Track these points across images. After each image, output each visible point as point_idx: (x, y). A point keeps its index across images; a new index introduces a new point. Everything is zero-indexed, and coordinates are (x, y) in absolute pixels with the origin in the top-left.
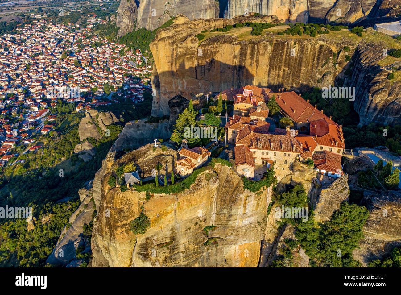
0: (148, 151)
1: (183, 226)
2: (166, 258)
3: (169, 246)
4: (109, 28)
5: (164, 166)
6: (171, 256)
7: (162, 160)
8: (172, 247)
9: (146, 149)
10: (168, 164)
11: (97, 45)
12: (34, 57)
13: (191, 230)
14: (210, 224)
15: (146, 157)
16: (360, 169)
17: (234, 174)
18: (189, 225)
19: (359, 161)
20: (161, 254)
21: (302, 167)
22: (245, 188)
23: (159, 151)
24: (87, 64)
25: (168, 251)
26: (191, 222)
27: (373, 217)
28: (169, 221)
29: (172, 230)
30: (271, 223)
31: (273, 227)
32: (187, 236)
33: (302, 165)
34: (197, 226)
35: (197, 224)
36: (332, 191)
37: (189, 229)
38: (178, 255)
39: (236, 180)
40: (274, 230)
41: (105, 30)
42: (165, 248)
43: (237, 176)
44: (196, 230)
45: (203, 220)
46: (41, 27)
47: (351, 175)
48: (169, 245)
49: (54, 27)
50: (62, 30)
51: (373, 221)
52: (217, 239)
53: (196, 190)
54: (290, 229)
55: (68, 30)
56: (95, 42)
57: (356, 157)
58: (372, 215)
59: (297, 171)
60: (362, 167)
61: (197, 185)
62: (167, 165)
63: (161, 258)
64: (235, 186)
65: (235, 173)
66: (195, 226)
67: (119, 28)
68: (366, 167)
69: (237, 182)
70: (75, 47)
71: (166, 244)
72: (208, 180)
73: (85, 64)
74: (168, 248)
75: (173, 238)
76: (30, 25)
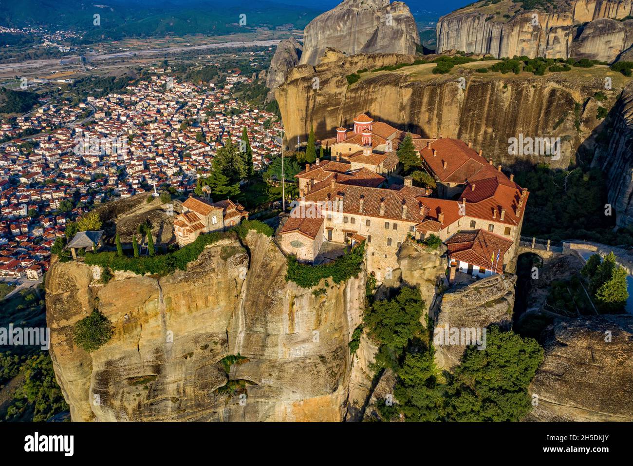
0: (140, 202)
1: (179, 348)
2: (139, 406)
3: (148, 384)
4: (254, 89)
5: (156, 228)
6: (152, 404)
7: (154, 217)
8: (154, 386)
9: (138, 199)
10: (165, 226)
11: (233, 112)
12: (142, 125)
13: (194, 358)
14: (235, 353)
15: (132, 213)
16: (558, 276)
17: (276, 251)
18: (191, 347)
19: (561, 261)
20: (132, 398)
21: (416, 250)
22: (288, 278)
23: (157, 203)
24: (213, 139)
25: (145, 393)
26: (196, 340)
27: (550, 364)
28: (152, 334)
29: (157, 352)
30: (362, 369)
31: (364, 376)
32: (184, 368)
33: (415, 246)
34: (207, 352)
35: (206, 347)
36: (464, 298)
37: (191, 354)
38: (163, 404)
39: (278, 262)
40: (365, 381)
41: (249, 93)
42: (141, 387)
43: (279, 255)
44: (203, 358)
45: (220, 342)
46: (160, 86)
47: (541, 288)
48: (148, 381)
49: (178, 86)
50: (189, 90)
51: (551, 373)
52: (247, 385)
53: (198, 273)
54: (388, 380)
55: (197, 91)
56: (232, 108)
57: (556, 254)
58: (549, 359)
59: (405, 257)
60: (563, 273)
61: (201, 264)
62: (162, 227)
63: (131, 405)
64: (274, 273)
65: (277, 249)
66: (201, 351)
67: (269, 90)
68: (572, 273)
69: (279, 268)
70: (202, 115)
71: (145, 380)
72: (225, 259)
73: (211, 139)
74: (146, 388)
75: (158, 369)
76: (147, 83)
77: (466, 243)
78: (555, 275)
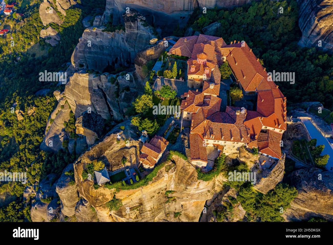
0: (113, 143)
1: (148, 196)
2: (137, 216)
3: (138, 209)
5: (128, 158)
6: (141, 214)
7: (126, 154)
8: (141, 209)
9: (111, 140)
10: (132, 156)
13: (155, 197)
14: (170, 190)
15: (112, 150)
17: (190, 166)
18: (154, 194)
19: (297, 128)
20: (133, 214)
21: (247, 154)
22: (198, 179)
23: (122, 144)
25: (138, 212)
26: (155, 192)
28: (137, 195)
29: (140, 200)
30: (218, 180)
31: (219, 183)
32: (152, 202)
33: (247, 152)
34: (160, 194)
35: (159, 193)
36: (270, 178)
37: (154, 197)
38: (146, 213)
39: (191, 170)
40: (220, 185)
42: (136, 210)
43: (191, 167)
44: (159, 196)
45: (164, 189)
47: (288, 140)
48: (138, 208)
51: (300, 199)
52: (176, 198)
54: (233, 191)
57: (294, 123)
58: (300, 195)
59: (243, 157)
60: (298, 135)
61: (158, 176)
62: (131, 157)
63: (133, 216)
64: (190, 174)
65: (190, 165)
66: (158, 195)
68: (302, 136)
69: (192, 172)
71: (136, 207)
72: (168, 172)
74: (138, 210)
75: (141, 204)
77: (265, 142)
78: (294, 135)
